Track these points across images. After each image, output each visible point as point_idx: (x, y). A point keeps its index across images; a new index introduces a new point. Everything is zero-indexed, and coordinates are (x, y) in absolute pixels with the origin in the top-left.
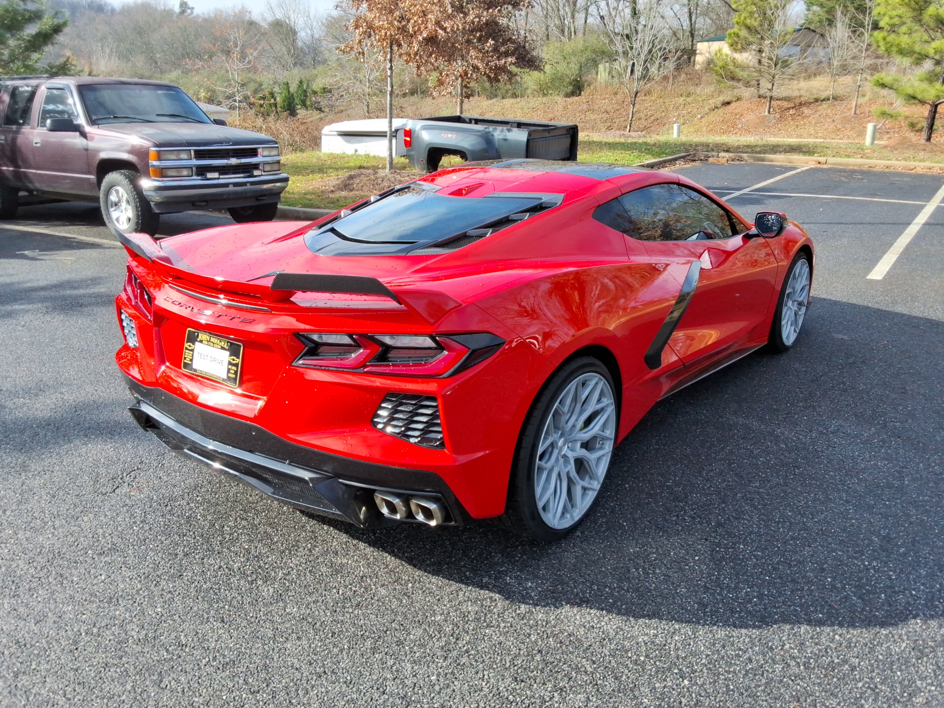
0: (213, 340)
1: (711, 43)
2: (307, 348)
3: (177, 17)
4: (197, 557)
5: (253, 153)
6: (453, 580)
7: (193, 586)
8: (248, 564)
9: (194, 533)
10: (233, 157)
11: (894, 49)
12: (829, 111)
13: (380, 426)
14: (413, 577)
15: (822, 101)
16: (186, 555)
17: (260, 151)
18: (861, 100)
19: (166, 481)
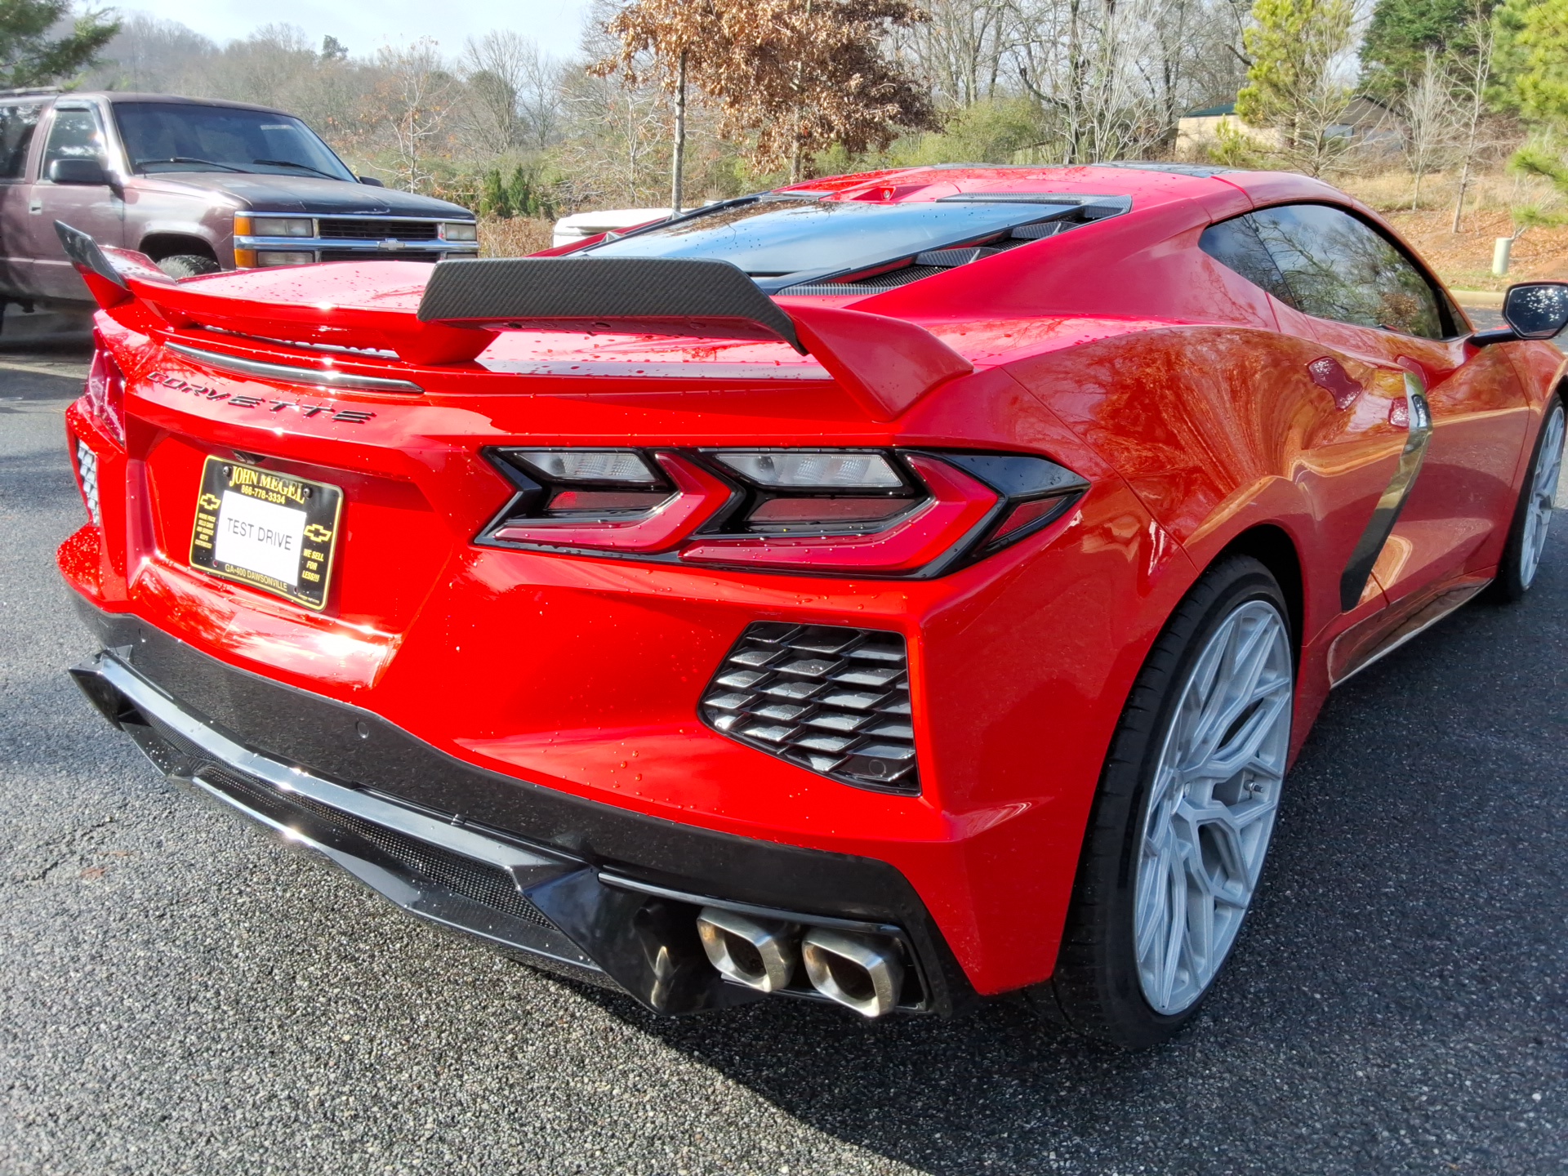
0: (266, 481)
1: (1202, 119)
2: (518, 495)
3: (320, 64)
4: (215, 1062)
5: (429, 232)
6: (900, 1158)
7: (192, 1153)
8: (346, 1089)
9: (218, 993)
10: (391, 236)
11: (1553, 104)
12: (1412, 227)
13: (724, 723)
14: (791, 1146)
15: (1401, 209)
16: (188, 1055)
17: (440, 229)
18: (1467, 210)
19: (173, 854)
